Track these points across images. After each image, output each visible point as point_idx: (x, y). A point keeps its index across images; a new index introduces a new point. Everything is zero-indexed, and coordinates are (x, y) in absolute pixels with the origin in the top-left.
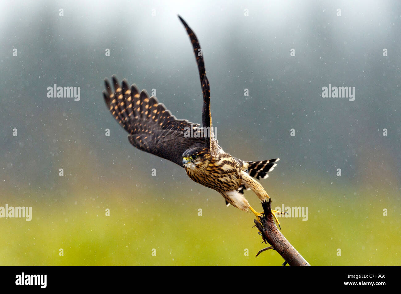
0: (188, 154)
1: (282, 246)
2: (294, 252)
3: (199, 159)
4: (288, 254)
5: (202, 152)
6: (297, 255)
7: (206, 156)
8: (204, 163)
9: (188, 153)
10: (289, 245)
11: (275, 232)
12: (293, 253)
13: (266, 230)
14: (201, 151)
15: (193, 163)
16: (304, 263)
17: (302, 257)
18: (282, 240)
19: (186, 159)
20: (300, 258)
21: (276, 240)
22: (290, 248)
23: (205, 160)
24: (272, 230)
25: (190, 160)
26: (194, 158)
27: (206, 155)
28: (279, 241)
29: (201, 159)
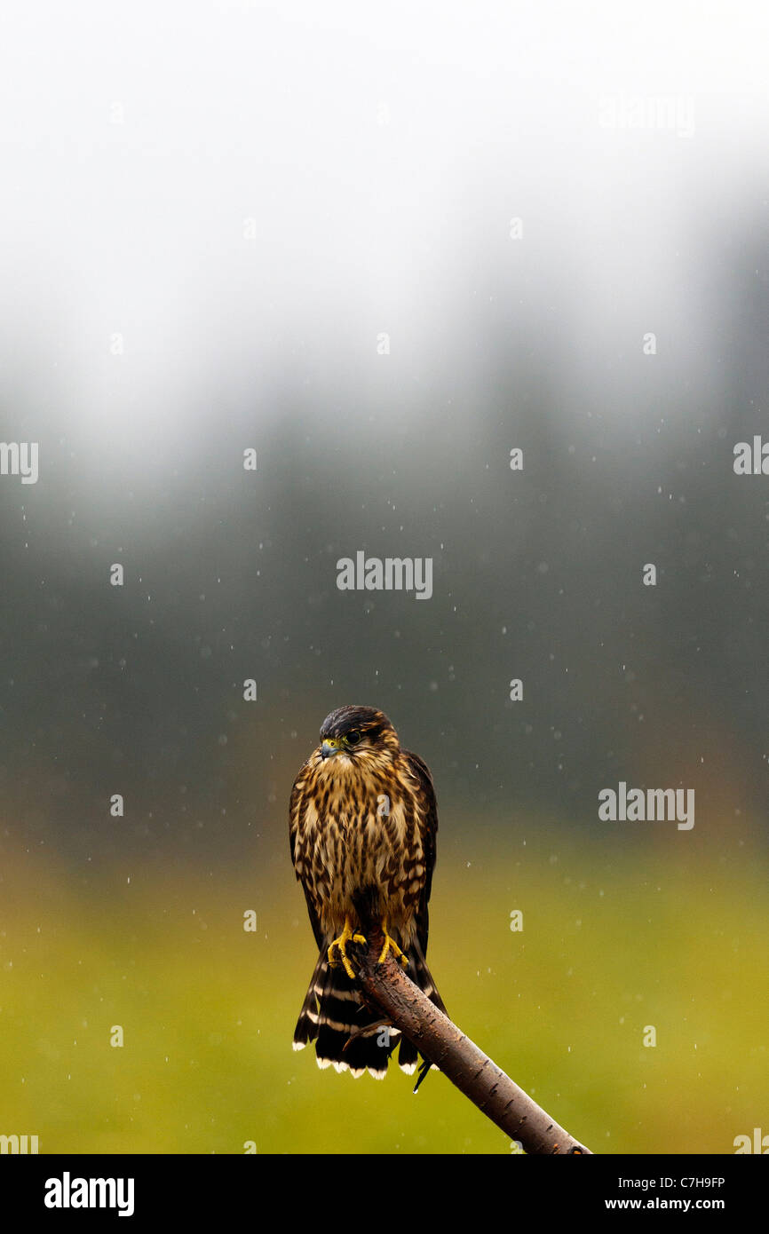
0: (337, 731)
1: (415, 1016)
2: (451, 1031)
3: (366, 744)
4: (434, 1037)
5: (374, 724)
6: (458, 1039)
7: (385, 735)
8: (377, 756)
9: (336, 728)
10: (434, 1012)
11: (393, 979)
12: (447, 1035)
13: (367, 974)
14: (371, 720)
15: (351, 754)
16: (479, 1061)
17: (474, 1045)
18: (416, 1001)
19: (332, 744)
20: (468, 1048)
21: (399, 1001)
22: (437, 1021)
23: (380, 749)
24: (384, 972)
25: (342, 746)
26: (354, 740)
27: (385, 732)
28: (406, 1004)
29: (372, 744)
